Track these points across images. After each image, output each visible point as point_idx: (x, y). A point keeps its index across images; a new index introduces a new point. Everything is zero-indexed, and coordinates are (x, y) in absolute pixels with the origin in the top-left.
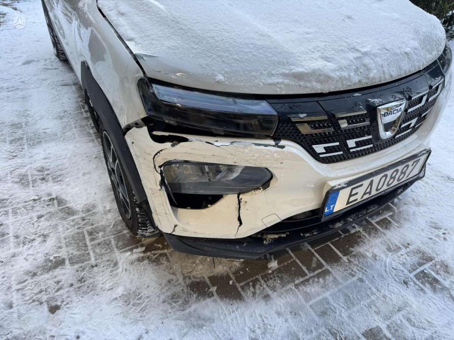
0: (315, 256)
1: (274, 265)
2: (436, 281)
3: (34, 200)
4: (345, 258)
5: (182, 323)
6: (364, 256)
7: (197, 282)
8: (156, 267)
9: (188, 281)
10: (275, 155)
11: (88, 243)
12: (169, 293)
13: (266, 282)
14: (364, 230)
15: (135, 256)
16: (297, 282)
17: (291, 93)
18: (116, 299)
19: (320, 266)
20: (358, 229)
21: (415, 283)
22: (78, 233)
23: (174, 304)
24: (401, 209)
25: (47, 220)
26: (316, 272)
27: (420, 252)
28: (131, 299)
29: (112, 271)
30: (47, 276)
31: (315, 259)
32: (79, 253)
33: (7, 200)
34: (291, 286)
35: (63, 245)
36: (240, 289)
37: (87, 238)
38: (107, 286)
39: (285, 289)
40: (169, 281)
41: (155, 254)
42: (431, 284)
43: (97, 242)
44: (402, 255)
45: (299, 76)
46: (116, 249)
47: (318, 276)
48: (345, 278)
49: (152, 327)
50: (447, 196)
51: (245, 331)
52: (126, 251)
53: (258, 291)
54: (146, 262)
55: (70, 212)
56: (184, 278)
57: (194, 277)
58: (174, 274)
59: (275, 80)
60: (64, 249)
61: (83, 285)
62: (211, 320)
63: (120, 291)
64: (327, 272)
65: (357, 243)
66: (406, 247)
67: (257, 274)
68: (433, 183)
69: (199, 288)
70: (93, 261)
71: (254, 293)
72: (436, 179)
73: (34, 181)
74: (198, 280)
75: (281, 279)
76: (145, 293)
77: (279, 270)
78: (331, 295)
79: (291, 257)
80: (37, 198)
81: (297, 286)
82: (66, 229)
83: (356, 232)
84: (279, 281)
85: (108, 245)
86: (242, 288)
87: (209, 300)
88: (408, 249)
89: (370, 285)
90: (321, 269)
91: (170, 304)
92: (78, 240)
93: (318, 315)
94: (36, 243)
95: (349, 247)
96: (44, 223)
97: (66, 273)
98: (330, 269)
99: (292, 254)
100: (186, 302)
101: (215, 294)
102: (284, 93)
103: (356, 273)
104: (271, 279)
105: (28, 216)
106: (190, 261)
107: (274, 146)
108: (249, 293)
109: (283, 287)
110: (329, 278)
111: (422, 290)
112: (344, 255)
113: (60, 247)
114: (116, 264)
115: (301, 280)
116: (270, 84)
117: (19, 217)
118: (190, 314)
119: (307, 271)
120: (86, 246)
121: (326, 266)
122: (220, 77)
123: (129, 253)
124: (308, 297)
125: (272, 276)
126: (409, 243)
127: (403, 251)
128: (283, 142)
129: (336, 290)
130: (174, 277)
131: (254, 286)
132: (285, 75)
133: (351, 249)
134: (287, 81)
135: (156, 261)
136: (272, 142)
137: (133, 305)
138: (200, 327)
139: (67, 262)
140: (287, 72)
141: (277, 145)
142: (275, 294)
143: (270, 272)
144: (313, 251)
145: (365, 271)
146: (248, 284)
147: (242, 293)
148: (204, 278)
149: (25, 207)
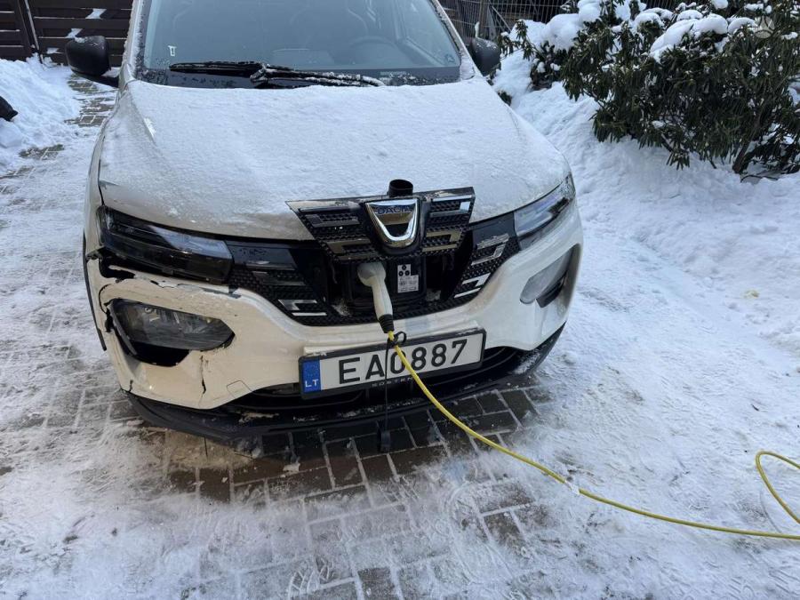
0: (357, 466)
1: (294, 468)
2: (515, 530)
3: (45, 346)
4: (397, 477)
5: (137, 513)
6: (426, 479)
7: (183, 472)
8: (143, 447)
9: (173, 469)
10: (227, 304)
11: (81, 405)
12: (143, 479)
13: (270, 487)
14: (451, 447)
15: (126, 429)
16: (312, 494)
17: (253, 236)
18: (78, 473)
19: (357, 479)
20: (443, 442)
21: (479, 527)
22: (75, 392)
23: (141, 491)
24: (527, 428)
25: (47, 371)
26: (345, 487)
27: (517, 489)
28: (96, 478)
29: (90, 441)
30: (15, 433)
31: (354, 471)
32: (63, 414)
33: (14, 341)
34: (301, 498)
35: (50, 402)
36: (232, 490)
37: (83, 398)
38: (75, 457)
39: (290, 499)
40: (150, 465)
41: (150, 432)
42: (503, 532)
43: (91, 405)
44: (484, 487)
45: (265, 219)
46: (108, 417)
47: (344, 493)
48: (380, 502)
49: (101, 511)
50: (618, 421)
51: (208, 537)
52: (119, 422)
53: (253, 496)
54: (136, 438)
55: (78, 366)
56: (170, 465)
57: (183, 466)
58: (161, 458)
59: (235, 220)
60: (49, 408)
61: (49, 452)
62: (174, 517)
63: (87, 465)
64: (363, 489)
65: (428, 461)
66: (498, 478)
67: (265, 476)
68: (608, 401)
69: (182, 480)
70: (75, 427)
71: (247, 498)
72: (615, 394)
73: (56, 324)
74: (185, 470)
75: (293, 487)
76: (115, 471)
77: (297, 477)
78: (347, 519)
79: (324, 463)
80: (48, 344)
81: (307, 499)
82: (62, 385)
83: (437, 447)
84: (288, 490)
85: (102, 411)
86: (236, 489)
87: (185, 496)
88: (500, 482)
89: (410, 516)
90: (355, 483)
91: (136, 490)
92: (71, 403)
93: (314, 539)
94: (22, 395)
95: (412, 464)
96: (42, 374)
97: (37, 436)
98: (367, 486)
99: (327, 459)
100: (157, 492)
101: (198, 489)
102: (245, 235)
103: (400, 497)
104: (280, 484)
105: (28, 364)
106: (188, 447)
107: (226, 294)
108: (241, 496)
109: (289, 497)
110: (358, 497)
111: (485, 536)
112: (398, 473)
113: (45, 405)
114: (99, 435)
115: (319, 492)
116: (229, 224)
117: (18, 364)
118: (153, 507)
119: (333, 483)
120: (76, 408)
121: (365, 482)
122: (174, 212)
123: (121, 424)
124: (314, 514)
125: (282, 482)
126: (508, 473)
127: (493, 482)
128: (239, 291)
129: (359, 513)
130: (158, 461)
131: (251, 490)
132: (251, 216)
133: (415, 467)
134: (248, 222)
135: (147, 440)
136: (226, 289)
137: (94, 483)
138: (157, 522)
139: (45, 422)
140: (251, 212)
141: (231, 293)
142: (274, 503)
143: (283, 476)
144: (359, 460)
145: (416, 497)
146: (246, 486)
147: (232, 495)
148: (194, 469)
149: (29, 353)
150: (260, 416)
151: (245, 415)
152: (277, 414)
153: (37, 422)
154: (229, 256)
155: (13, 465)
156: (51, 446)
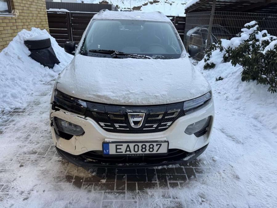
0: (125, 185)
1: (104, 181)
3: (45, 130)
4: (137, 191)
5: (52, 186)
6: (147, 193)
7: (70, 176)
8: (61, 166)
9: (68, 174)
10: (83, 122)
11: (49, 150)
12: (58, 176)
13: (95, 186)
14: (160, 184)
15: (58, 159)
16: (106, 191)
17: (95, 101)
18: (40, 170)
19: (124, 189)
20: (157, 182)
22: (48, 145)
23: (56, 180)
24: (190, 182)
25: (43, 138)
26: (119, 191)
27: (180, 203)
28: (45, 173)
29: (47, 161)
30: (28, 155)
31: (123, 186)
32: (43, 152)
33: (38, 128)
34: (103, 192)
35: (41, 148)
36: (83, 184)
37: (50, 148)
38: (41, 165)
39: (100, 191)
40: (61, 172)
41: (65, 161)
43: (52, 150)
44: (168, 201)
45: (99, 96)
46: (55, 155)
47: (117, 193)
48: (129, 198)
49: (43, 184)
50: (227, 185)
51: (70, 198)
52: (57, 157)
53: (88, 188)
54: (60, 162)
56: (67, 173)
57: (71, 174)
58: (65, 170)
59: (90, 96)
60: (40, 149)
61: (35, 163)
62: (62, 190)
63: (44, 168)
64: (124, 193)
65: (150, 187)
66: (174, 198)
67: (94, 182)
68: (225, 177)
69: (69, 178)
70: (44, 156)
71: (86, 188)
72: (229, 175)
74: (71, 175)
75: (102, 187)
76: (51, 172)
77: (104, 184)
78: (116, 202)
79: (114, 181)
80: (46, 130)
81: (105, 192)
82: (46, 143)
83: (155, 183)
84: (100, 188)
85: (54, 152)
86: (84, 184)
87: (68, 183)
88: (174, 200)
89: (138, 206)
90: (122, 190)
91: (55, 179)
92: (46, 148)
93: (103, 206)
94: (34, 144)
95: (144, 187)
97: (34, 157)
98: (126, 192)
99: (116, 180)
100: (61, 181)
101: (73, 182)
102: (92, 101)
103: (136, 198)
104: (98, 186)
105: (39, 135)
106: (74, 168)
107: (84, 118)
108: (85, 187)
109: (100, 190)
110: (122, 195)
112: (138, 190)
113: (39, 148)
114: (50, 160)
115: (110, 191)
116: (88, 97)
117: (36, 135)
118: (58, 185)
119: (115, 189)
120: (47, 150)
121: (126, 191)
122: (74, 92)
123: (58, 157)
124: (106, 198)
125: (99, 185)
126: (178, 197)
127: (171, 199)
128: (87, 118)
129: (120, 201)
130: (64, 171)
131: (88, 186)
132: (94, 95)
133: (145, 189)
134: (94, 97)
135: (63, 163)
136: (84, 117)
137: (44, 174)
138: (57, 190)
139: (37, 153)
140: (95, 94)
141: (85, 118)
142: (94, 192)
143: (100, 183)
144: (126, 183)
145: (142, 199)
146: (87, 184)
147: (82, 186)
148: (74, 175)
149: (40, 132)
150: (91, 160)
151: (87, 159)
152: (97, 161)
153: (35, 153)
154: (86, 107)
155: (24, 165)
156: (36, 161)
